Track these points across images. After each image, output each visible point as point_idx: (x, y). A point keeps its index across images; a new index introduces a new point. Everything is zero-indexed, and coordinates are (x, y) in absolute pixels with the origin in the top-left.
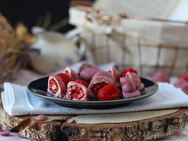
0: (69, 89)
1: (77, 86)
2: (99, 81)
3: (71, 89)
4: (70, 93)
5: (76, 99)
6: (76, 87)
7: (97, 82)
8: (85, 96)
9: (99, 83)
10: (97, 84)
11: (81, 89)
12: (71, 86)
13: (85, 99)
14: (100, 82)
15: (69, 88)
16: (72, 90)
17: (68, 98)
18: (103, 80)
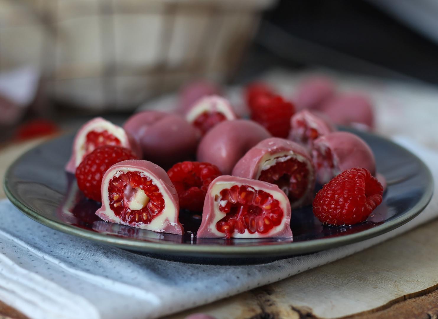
0: (215, 203)
1: (250, 189)
2: (278, 158)
3: (223, 203)
4: (219, 216)
5: (251, 232)
6: (243, 194)
7: (273, 163)
8: (286, 220)
9: (278, 164)
10: (272, 168)
11: (265, 196)
12: (225, 193)
13: (286, 228)
14: (283, 160)
15: (216, 199)
16: (229, 204)
17: (213, 234)
18: (292, 152)
